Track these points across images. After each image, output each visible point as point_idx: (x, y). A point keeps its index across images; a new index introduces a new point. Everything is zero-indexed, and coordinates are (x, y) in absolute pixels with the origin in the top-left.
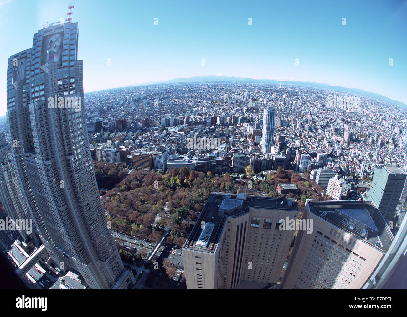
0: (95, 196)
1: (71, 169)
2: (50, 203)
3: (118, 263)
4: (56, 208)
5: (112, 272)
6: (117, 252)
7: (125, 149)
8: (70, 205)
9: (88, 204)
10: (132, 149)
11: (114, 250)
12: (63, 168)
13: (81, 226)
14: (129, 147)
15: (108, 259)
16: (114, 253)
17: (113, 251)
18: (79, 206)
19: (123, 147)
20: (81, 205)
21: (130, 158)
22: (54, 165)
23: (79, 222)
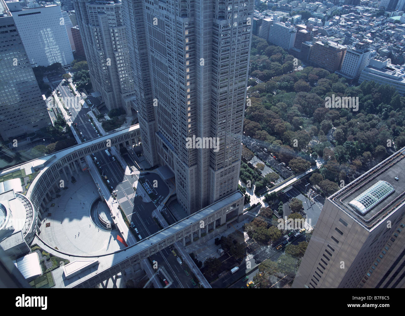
0: (240, 84)
1: (218, 39)
2: (172, 75)
3: (233, 178)
4: (178, 83)
5: (219, 187)
6: (238, 164)
7: (305, 31)
8: (199, 85)
9: (226, 92)
10: (317, 34)
11: (236, 161)
12: (205, 34)
13: (205, 117)
14: (313, 30)
15: (222, 170)
16: (233, 165)
17: (234, 161)
18: (212, 91)
19: (305, 27)
20: (215, 90)
21: (309, 47)
22: (192, 26)
23: (205, 111)
